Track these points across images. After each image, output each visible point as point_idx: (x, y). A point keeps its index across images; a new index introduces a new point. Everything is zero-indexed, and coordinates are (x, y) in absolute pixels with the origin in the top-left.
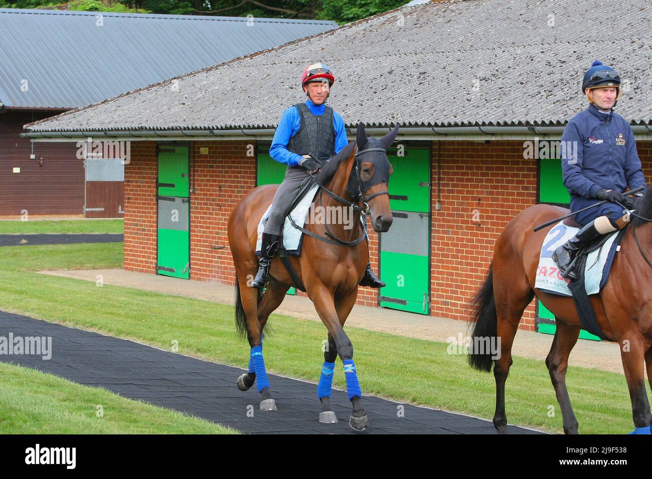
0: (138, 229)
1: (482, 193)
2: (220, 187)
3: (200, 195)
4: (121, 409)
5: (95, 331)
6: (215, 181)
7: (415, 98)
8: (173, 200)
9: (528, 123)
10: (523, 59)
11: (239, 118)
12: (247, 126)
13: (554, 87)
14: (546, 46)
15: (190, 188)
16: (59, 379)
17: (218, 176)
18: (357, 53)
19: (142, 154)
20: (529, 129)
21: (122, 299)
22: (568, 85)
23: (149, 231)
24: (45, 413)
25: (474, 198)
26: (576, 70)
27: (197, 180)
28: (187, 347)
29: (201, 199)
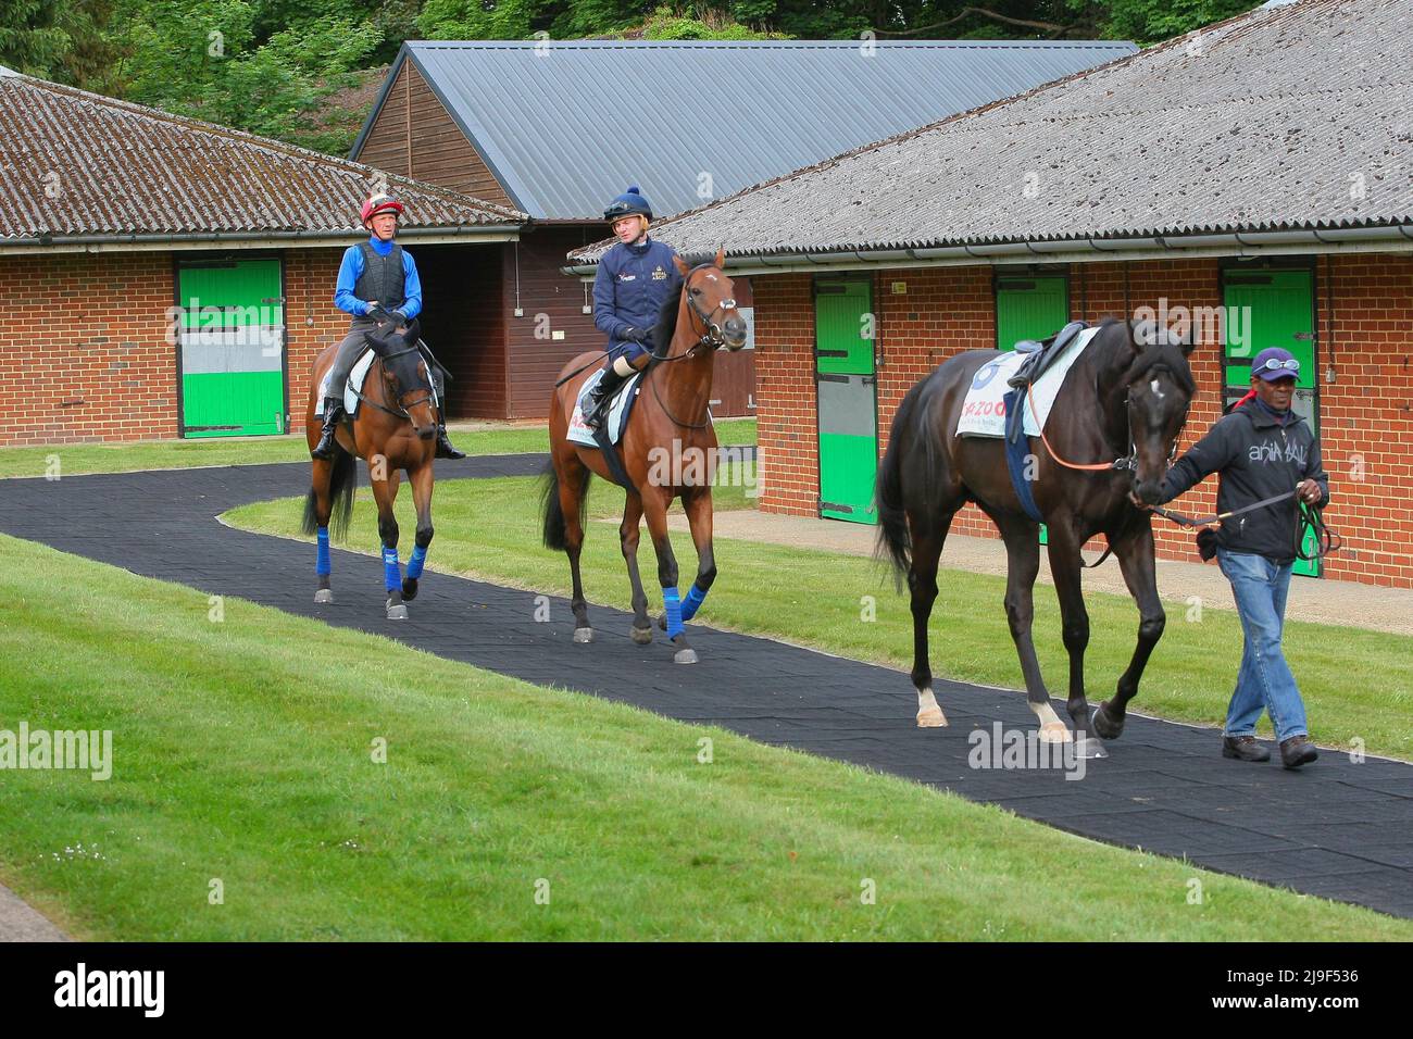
0: (783, 436)
2: (931, 354)
3: (894, 369)
4: (751, 763)
5: (706, 624)
6: (919, 343)
7: (1282, 177)
8: (845, 380)
11: (960, 225)
12: (974, 240)
15: (875, 358)
16: (638, 712)
17: (927, 334)
18: (1173, 98)
19: (786, 297)
21: (756, 564)
23: (803, 438)
24: (612, 774)
25: (1395, 359)
27: (889, 343)
28: (874, 648)
29: (897, 377)
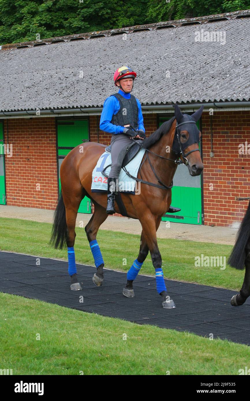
1: (29, 143)
9: (50, 108)
10: (47, 77)
13: (63, 90)
14: (58, 70)
20: (51, 111)
22: (70, 89)
25: (25, 146)
26: (73, 81)
